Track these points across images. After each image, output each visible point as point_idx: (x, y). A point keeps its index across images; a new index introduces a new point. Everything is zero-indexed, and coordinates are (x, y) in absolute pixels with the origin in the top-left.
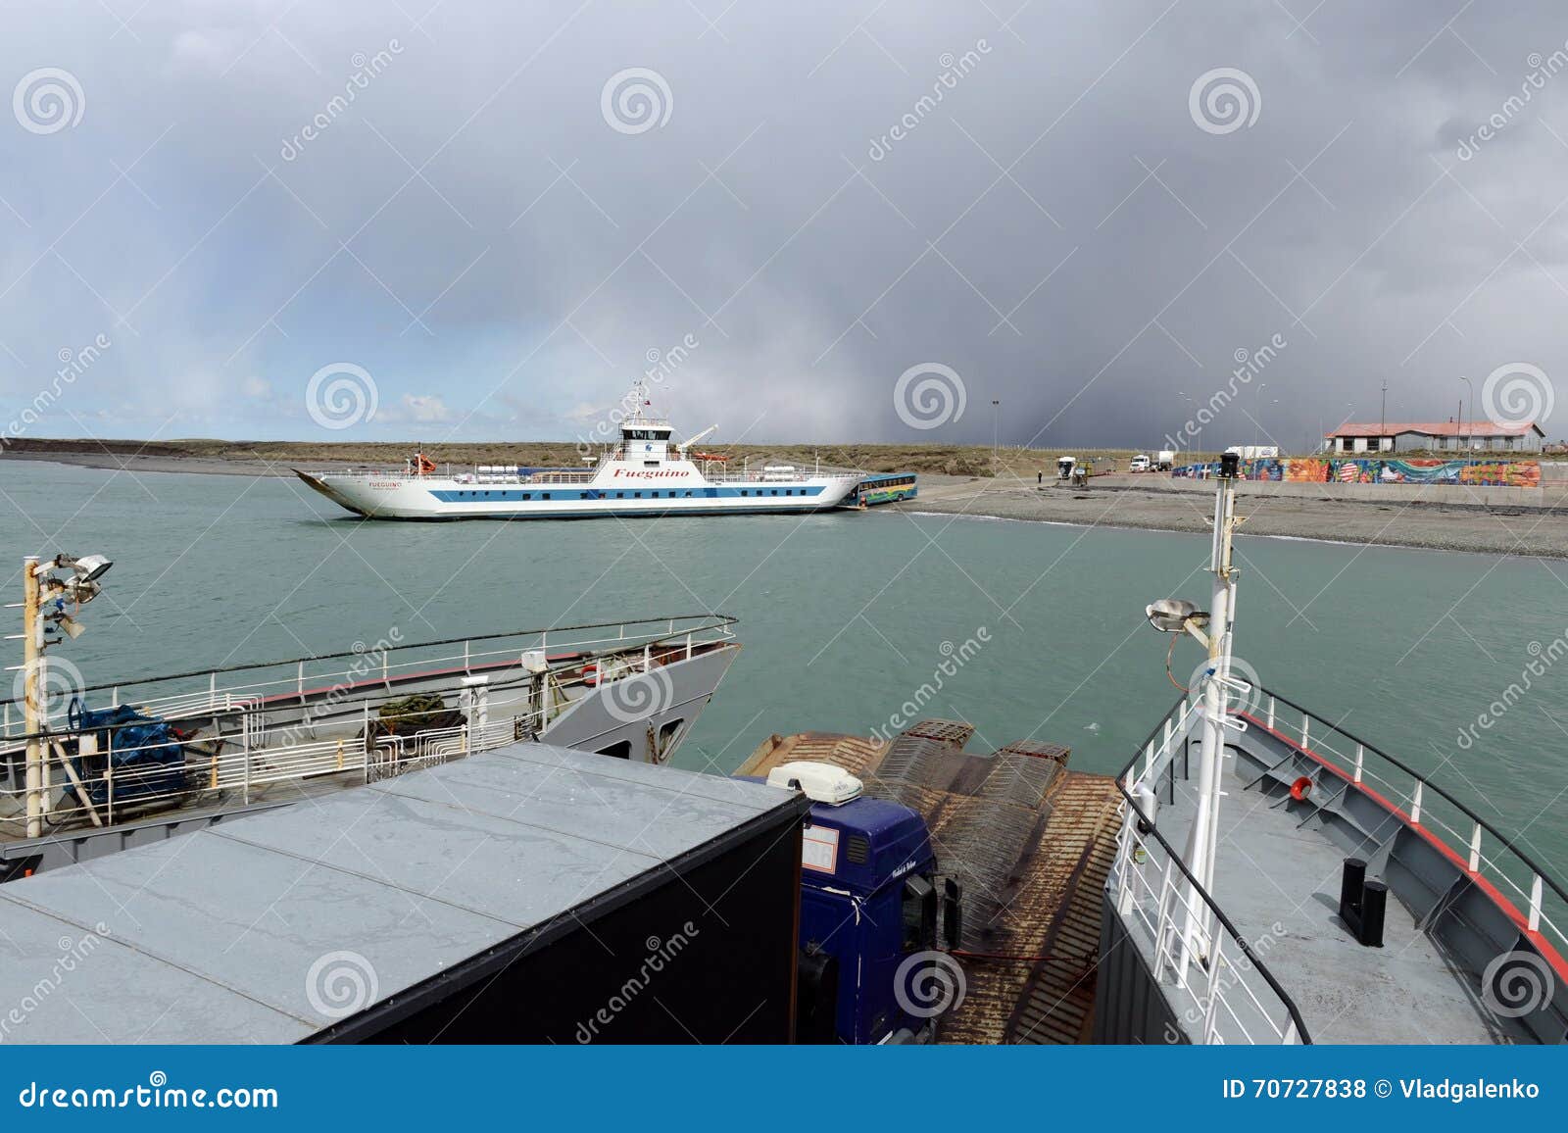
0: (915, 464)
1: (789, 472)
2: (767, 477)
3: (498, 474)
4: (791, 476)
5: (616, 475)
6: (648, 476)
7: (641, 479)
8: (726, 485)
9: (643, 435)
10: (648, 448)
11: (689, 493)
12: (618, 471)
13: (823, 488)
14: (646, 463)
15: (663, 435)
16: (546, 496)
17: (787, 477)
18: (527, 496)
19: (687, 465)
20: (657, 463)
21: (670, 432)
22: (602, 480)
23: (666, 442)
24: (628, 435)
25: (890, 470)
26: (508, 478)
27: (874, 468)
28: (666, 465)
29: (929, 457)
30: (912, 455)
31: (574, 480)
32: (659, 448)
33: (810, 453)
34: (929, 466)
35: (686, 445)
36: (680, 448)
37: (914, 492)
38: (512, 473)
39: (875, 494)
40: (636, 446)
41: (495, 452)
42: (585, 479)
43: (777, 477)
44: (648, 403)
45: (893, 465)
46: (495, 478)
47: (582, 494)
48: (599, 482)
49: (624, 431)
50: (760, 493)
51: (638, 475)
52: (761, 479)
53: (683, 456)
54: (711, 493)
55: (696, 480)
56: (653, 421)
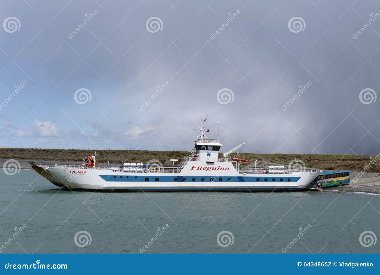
0: (345, 166)
1: (281, 169)
2: (270, 171)
3: (133, 167)
4: (283, 171)
5: (192, 169)
6: (209, 169)
7: (205, 171)
8: (248, 175)
9: (206, 148)
10: (209, 155)
11: (229, 179)
12: (193, 167)
13: (300, 178)
14: (208, 162)
15: (216, 148)
16: (157, 179)
17: (281, 171)
18: (147, 179)
19: (228, 164)
20: (213, 163)
21: (220, 146)
22: (186, 171)
23: (218, 151)
24: (199, 148)
25: (331, 169)
26: (138, 169)
27: (322, 167)
28: (218, 164)
29: (353, 162)
30: (343, 160)
31: (171, 171)
32: (214, 155)
33: (284, 158)
34: (354, 167)
35: (228, 153)
36: (225, 155)
37: (348, 181)
38: (140, 167)
39: (327, 182)
40: (203, 154)
41: (105, 155)
42: (176, 172)
43: (276, 171)
44: (208, 131)
45: (333, 166)
46: (132, 169)
47: (175, 179)
48: (183, 173)
49: (196, 145)
50: (266, 180)
51: (203, 169)
52: (267, 172)
53: (226, 160)
54: (241, 179)
55: (233, 172)
56: (211, 141)
